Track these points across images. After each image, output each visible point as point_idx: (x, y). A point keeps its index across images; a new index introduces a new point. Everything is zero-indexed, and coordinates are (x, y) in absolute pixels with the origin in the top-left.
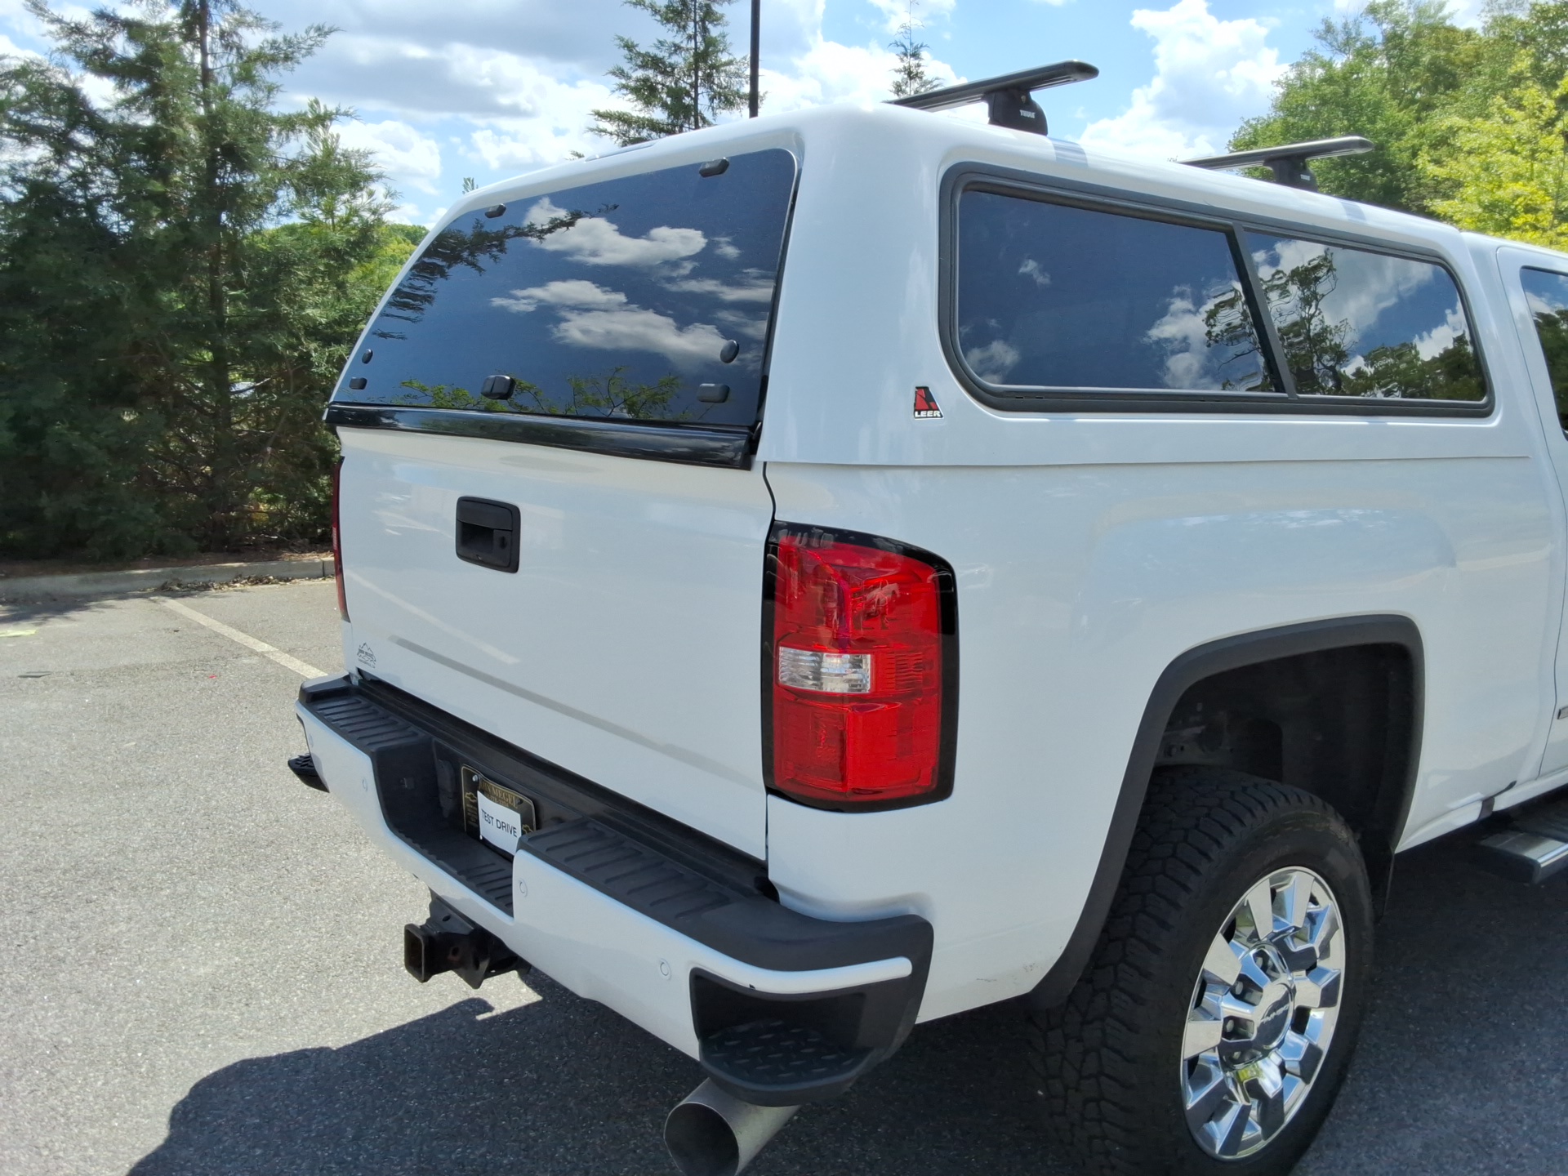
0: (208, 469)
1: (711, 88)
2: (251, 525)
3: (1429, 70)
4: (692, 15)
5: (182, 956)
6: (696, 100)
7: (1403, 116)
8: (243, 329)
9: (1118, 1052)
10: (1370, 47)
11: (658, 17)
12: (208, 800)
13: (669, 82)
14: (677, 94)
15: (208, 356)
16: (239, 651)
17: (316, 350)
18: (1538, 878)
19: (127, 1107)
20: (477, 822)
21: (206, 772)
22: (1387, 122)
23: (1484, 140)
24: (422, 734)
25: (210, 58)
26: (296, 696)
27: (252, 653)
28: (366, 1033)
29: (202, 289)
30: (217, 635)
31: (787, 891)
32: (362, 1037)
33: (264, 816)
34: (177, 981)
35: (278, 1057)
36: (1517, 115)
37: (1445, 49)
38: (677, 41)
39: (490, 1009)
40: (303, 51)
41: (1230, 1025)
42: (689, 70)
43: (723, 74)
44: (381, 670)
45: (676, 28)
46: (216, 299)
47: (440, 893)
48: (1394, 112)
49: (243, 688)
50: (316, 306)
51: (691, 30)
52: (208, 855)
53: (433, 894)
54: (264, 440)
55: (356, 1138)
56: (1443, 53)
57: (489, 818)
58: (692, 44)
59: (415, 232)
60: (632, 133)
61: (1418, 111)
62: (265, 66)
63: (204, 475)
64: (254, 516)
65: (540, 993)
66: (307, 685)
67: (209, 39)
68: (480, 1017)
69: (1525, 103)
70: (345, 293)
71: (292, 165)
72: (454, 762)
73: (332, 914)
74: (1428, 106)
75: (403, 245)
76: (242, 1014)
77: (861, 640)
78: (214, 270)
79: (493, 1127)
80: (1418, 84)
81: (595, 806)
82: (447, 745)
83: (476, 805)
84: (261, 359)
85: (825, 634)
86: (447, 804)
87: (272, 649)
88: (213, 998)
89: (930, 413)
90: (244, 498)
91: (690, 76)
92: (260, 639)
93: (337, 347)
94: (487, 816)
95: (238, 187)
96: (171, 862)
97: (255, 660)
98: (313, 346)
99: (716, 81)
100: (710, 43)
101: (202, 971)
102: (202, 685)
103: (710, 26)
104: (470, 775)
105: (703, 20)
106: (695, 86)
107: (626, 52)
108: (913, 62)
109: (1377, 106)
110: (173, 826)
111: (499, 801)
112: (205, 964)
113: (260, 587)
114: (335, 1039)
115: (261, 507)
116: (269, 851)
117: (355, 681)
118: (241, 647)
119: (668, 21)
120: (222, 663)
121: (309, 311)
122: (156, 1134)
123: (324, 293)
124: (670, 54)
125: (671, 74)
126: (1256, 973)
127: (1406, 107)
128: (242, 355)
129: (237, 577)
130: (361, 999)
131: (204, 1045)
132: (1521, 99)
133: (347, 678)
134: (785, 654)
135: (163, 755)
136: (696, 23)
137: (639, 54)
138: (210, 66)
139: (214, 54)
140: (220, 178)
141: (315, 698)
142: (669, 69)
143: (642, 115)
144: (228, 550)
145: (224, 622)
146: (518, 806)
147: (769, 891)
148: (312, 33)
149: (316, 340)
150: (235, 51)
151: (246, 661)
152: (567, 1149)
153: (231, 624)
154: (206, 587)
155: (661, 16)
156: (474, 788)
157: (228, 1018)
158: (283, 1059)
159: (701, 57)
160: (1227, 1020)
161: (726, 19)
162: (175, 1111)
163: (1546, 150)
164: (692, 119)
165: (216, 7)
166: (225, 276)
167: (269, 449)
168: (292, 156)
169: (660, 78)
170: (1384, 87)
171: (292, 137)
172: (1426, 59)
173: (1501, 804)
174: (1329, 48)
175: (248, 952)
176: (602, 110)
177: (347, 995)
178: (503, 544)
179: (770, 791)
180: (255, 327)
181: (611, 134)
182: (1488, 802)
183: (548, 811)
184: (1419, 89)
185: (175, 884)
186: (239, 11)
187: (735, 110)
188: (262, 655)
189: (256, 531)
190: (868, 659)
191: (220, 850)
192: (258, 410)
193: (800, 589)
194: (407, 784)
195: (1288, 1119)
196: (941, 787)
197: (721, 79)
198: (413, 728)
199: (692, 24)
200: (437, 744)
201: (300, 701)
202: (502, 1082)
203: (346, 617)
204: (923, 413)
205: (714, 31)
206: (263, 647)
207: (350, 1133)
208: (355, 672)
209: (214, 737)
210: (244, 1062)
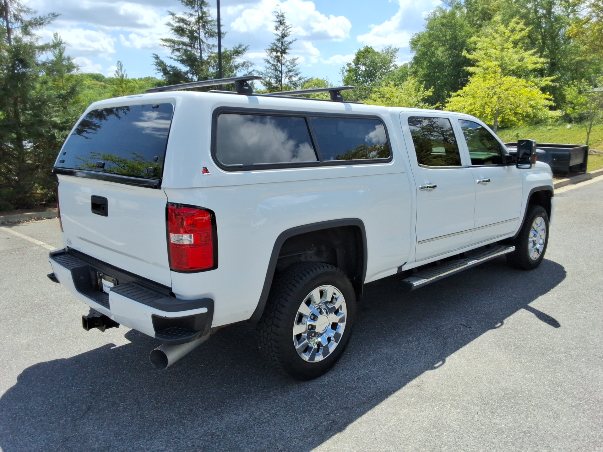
0: (17, 178)
1: (205, 30)
2: (34, 198)
3: (481, 12)
4: (197, 3)
5: (17, 338)
6: (199, 34)
7: (472, 30)
8: (29, 126)
9: (275, 334)
10: (460, 4)
11: (184, 4)
12: (23, 293)
13: (189, 28)
14: (192, 32)
15: (14, 136)
16: (31, 245)
17: (57, 133)
18: (413, 289)
19: (3, 377)
20: (102, 287)
21: (22, 285)
22: (465, 32)
23: (485, 45)
24: (86, 264)
25: (10, 24)
26: (48, 255)
27: (36, 245)
28: (76, 354)
29: (11, 111)
30: (23, 240)
31: (178, 295)
32: (75, 355)
33: (42, 297)
34: (16, 344)
35: (49, 362)
36: (496, 36)
37: (487, 4)
38: (191, 12)
39: (115, 346)
40: (47, 22)
41: (310, 327)
42: (196, 23)
43: (209, 25)
44: (74, 246)
45: (191, 8)
46: (17, 115)
47: (92, 307)
48: (468, 28)
49: (33, 257)
50: (56, 116)
51: (196, 9)
52: (24, 309)
53: (90, 307)
54: (37, 167)
55: (73, 379)
56: (486, 6)
57: (105, 286)
58: (197, 14)
59: (98, 76)
60: (176, 46)
61: (477, 28)
62: (32, 27)
63: (15, 180)
64: (35, 195)
65: (131, 341)
66: (51, 252)
67: (9, 17)
68: (112, 348)
69: (499, 31)
70: (66, 110)
71: (44, 64)
72: (95, 271)
73: (65, 324)
74: (480, 26)
75: (93, 82)
76: (37, 352)
77: (189, 231)
78: (15, 104)
79: (113, 374)
80: (478, 18)
81: (133, 279)
82: (93, 266)
83: (102, 282)
84: (36, 136)
85: (182, 230)
86: (94, 283)
87: (43, 243)
88: (28, 348)
89: (207, 174)
90: (31, 188)
91: (197, 25)
92: (39, 240)
93: (65, 132)
94: (105, 285)
95: (24, 74)
96: (12, 312)
97: (37, 248)
98: (56, 131)
99: (207, 27)
100: (203, 13)
101: (24, 341)
102: (19, 257)
103: (203, 7)
104: (99, 274)
105: (201, 5)
106: (199, 29)
107: (171, 16)
108: (282, 18)
109: (462, 26)
110: (12, 302)
111: (108, 280)
112: (25, 339)
113: (39, 221)
114: (67, 355)
115: (38, 191)
116: (44, 307)
117: (67, 250)
118: (32, 243)
119: (187, 5)
120: (26, 249)
121: (54, 119)
122: (14, 382)
123: (59, 111)
124: (189, 17)
125: (189, 25)
126: (317, 313)
127: (473, 27)
128: (28, 135)
129: (31, 218)
130: (75, 346)
131: (26, 360)
132: (498, 30)
133: (64, 249)
134: (172, 235)
135: (6, 280)
136: (198, 5)
137: (176, 18)
138: (10, 27)
139: (12, 23)
140: (17, 70)
141: (54, 255)
142: (188, 23)
143: (180, 40)
144: (26, 208)
145: (25, 235)
146: (112, 281)
147: (173, 295)
148: (50, 16)
149: (57, 129)
150: (20, 21)
151: (34, 248)
152: (135, 378)
153: (29, 235)
154: (19, 222)
155: (185, 3)
156: (101, 277)
157: (33, 353)
158: (51, 362)
159: (200, 19)
160: (309, 325)
161: (209, 4)
162: (18, 377)
163: (507, 48)
164: (198, 42)
165: (11, 5)
166: (20, 106)
167: (40, 170)
168: (44, 60)
169: (185, 26)
170: (465, 19)
171: (44, 52)
172: (480, 8)
173: (405, 268)
174: (445, 4)
175: (39, 335)
176: (164, 38)
177: (70, 345)
178: (103, 208)
179: (171, 270)
180: (32, 125)
181: (168, 47)
182: (400, 268)
183: (120, 281)
184: (478, 19)
185: (14, 318)
186: (20, 6)
187: (214, 38)
188: (40, 246)
189: (36, 201)
190: (192, 235)
191: (28, 308)
192: (35, 156)
193: (175, 218)
194: (82, 278)
195: (331, 352)
196: (215, 266)
197: (208, 26)
198: (84, 262)
199: (196, 6)
200: (91, 267)
201: (50, 257)
202: (117, 364)
203: (63, 231)
204: (205, 174)
205: (205, 9)
206: (40, 243)
207: (71, 378)
208: (66, 247)
209: (24, 274)
210: (38, 364)
